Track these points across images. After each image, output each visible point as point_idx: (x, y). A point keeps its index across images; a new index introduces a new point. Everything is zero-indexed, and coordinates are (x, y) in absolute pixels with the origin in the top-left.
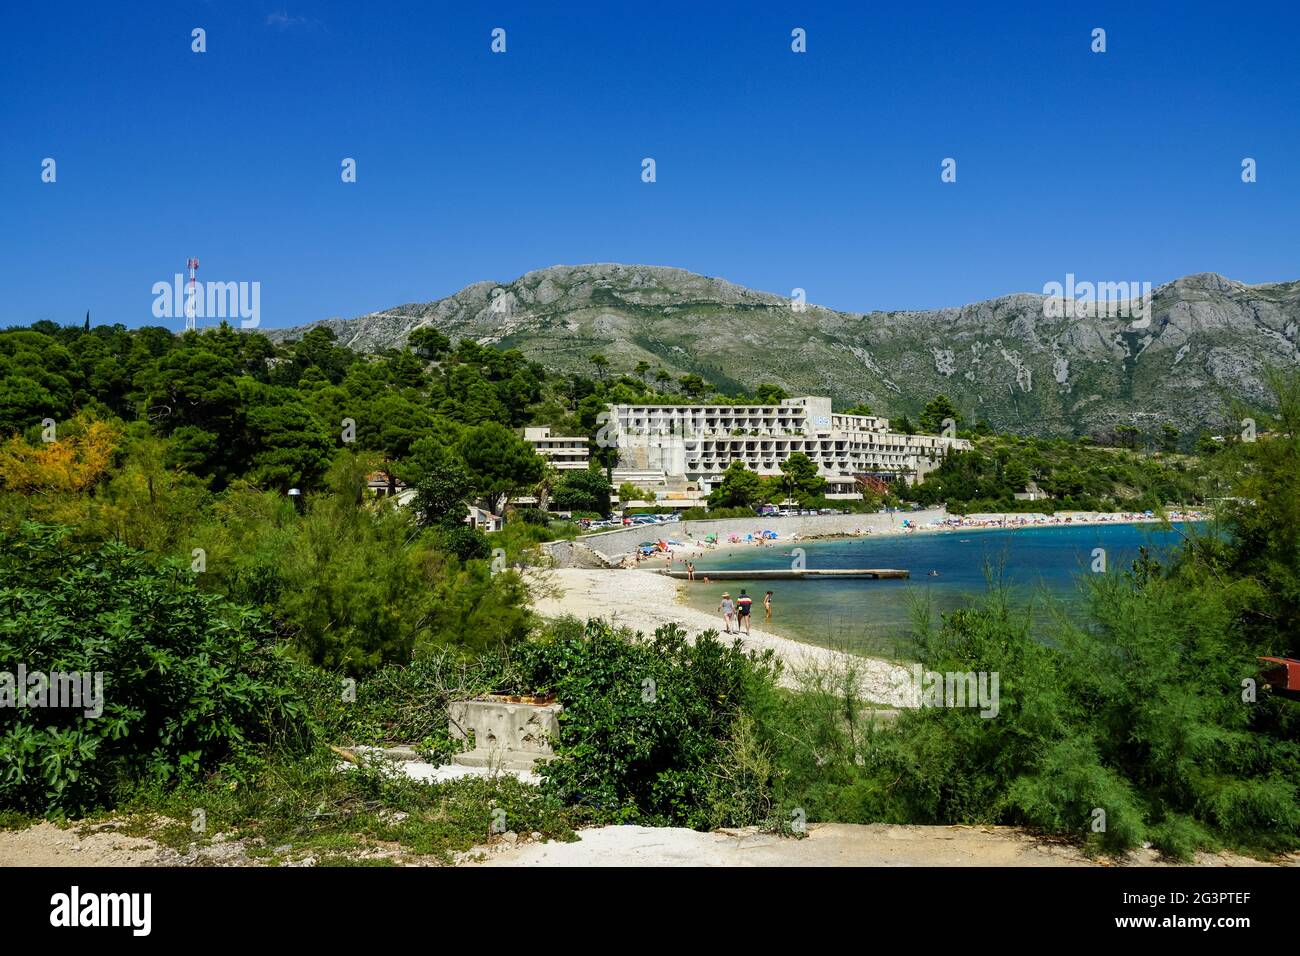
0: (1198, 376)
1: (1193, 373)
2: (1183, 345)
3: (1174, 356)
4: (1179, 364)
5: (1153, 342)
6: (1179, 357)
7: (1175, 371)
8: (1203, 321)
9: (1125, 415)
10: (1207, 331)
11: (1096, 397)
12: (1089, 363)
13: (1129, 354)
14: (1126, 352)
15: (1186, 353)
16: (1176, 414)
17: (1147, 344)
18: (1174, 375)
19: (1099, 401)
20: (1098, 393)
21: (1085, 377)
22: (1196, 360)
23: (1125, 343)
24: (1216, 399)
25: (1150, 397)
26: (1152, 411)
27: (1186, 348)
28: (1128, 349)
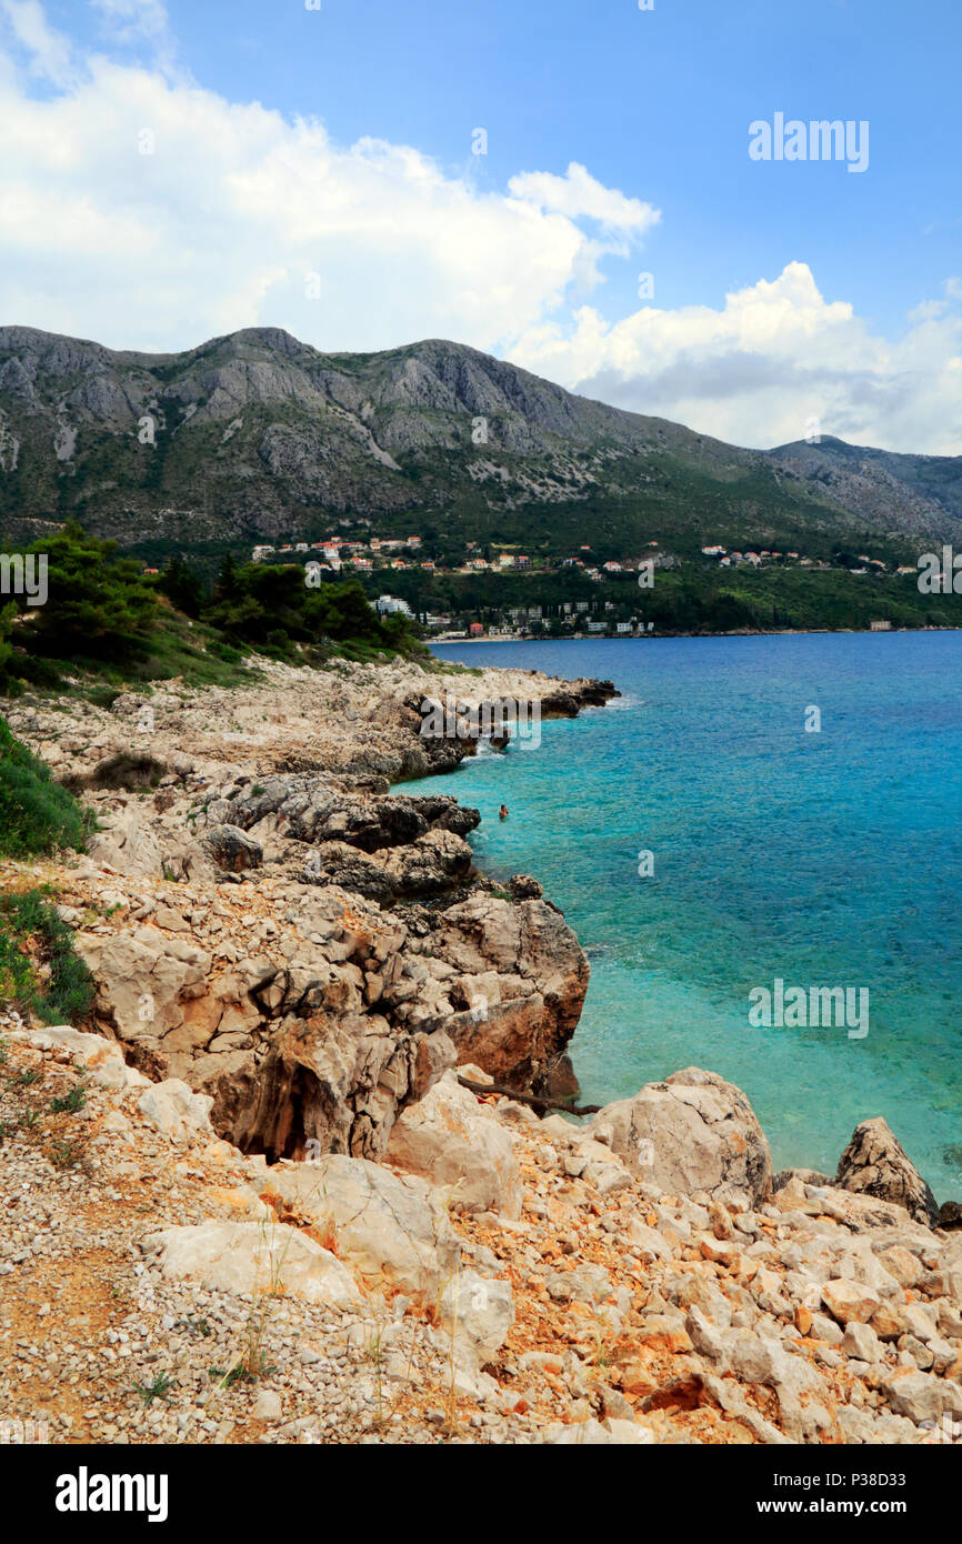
0: (250, 461)
1: (243, 456)
2: (234, 418)
3: (222, 433)
4: (227, 443)
5: (197, 412)
6: (228, 434)
7: (221, 453)
8: (262, 388)
9: (147, 512)
10: (266, 402)
11: (110, 484)
12: (107, 436)
13: (163, 428)
14: (161, 425)
15: (238, 429)
16: (218, 513)
17: (189, 415)
18: (219, 459)
19: (113, 490)
20: (113, 479)
21: (99, 455)
22: (249, 438)
23: (160, 411)
24: (269, 495)
25: (185, 488)
26: (185, 507)
27: (238, 423)
28: (164, 420)
